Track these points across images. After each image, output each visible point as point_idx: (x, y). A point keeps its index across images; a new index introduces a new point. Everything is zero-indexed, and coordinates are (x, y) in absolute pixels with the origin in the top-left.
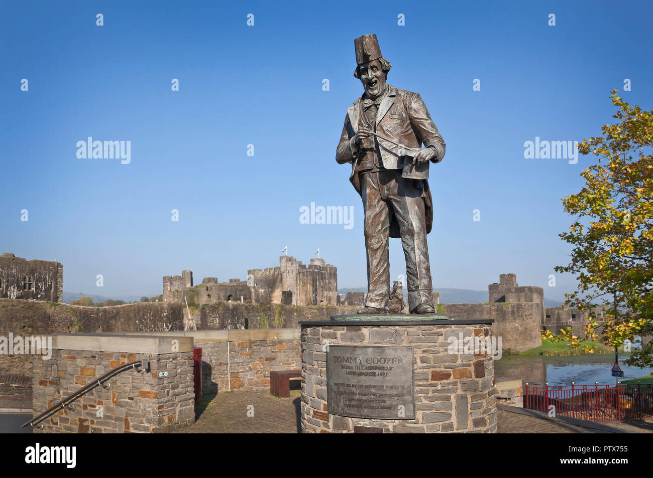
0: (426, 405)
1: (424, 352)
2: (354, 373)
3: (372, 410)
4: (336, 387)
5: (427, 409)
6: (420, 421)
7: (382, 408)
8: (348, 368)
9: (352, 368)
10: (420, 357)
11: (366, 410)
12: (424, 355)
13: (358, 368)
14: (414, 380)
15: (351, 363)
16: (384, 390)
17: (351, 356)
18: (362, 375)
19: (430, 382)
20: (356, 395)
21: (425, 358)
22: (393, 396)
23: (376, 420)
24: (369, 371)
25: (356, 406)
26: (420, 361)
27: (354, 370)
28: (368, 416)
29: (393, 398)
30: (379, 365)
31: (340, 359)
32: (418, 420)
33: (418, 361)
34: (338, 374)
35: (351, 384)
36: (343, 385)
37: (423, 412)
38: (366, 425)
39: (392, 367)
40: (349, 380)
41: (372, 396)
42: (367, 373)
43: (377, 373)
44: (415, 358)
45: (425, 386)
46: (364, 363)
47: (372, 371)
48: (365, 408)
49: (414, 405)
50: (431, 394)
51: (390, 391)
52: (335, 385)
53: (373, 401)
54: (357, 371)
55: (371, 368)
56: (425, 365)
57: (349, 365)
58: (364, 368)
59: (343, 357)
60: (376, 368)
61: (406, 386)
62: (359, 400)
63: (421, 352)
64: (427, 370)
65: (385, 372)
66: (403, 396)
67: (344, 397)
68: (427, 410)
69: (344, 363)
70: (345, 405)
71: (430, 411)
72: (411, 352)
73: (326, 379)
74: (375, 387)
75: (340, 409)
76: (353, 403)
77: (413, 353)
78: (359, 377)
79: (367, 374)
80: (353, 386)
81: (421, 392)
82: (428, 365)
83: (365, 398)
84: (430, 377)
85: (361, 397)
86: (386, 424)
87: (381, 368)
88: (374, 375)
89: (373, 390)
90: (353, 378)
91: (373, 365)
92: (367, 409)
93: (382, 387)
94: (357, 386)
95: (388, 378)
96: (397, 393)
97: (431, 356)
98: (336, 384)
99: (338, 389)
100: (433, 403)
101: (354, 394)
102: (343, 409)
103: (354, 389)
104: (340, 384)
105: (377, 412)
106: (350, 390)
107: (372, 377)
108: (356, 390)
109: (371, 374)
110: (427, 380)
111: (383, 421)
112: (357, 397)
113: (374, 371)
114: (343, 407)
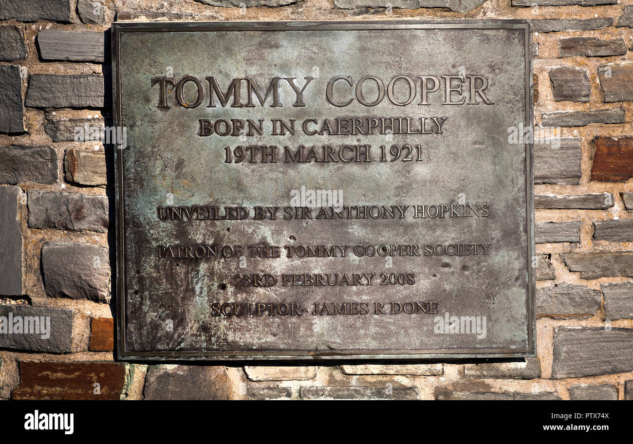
0: (568, 293)
1: (568, 47)
2: (268, 154)
3: (351, 319)
4: (169, 225)
5: (572, 310)
6: (546, 365)
7: (397, 308)
8: (234, 129)
9: (255, 128)
10: (552, 75)
11: (320, 324)
12: (568, 63)
13: (282, 127)
14: (530, 181)
15: (249, 104)
16: (408, 227)
17: (253, 71)
18: (307, 161)
19: (589, 188)
20: (277, 255)
21: (569, 77)
22: (445, 252)
23: (360, 369)
24: (336, 141)
25: (274, 309)
26: (551, 96)
27: (267, 140)
28: (332, 351)
29: (446, 259)
30: (384, 110)
31: (189, 92)
32: (537, 363)
33: (545, 90)
34: (180, 165)
35: (249, 206)
36: (210, 212)
37: (557, 324)
38: (316, 392)
39: (443, 120)
40: (239, 187)
41: (352, 257)
42: (327, 149)
43: (375, 151)
44: (534, 75)
45: (566, 205)
46: (314, 102)
47: (351, 141)
48: (319, 311)
49: (531, 292)
50: (586, 246)
51: (432, 228)
52: (164, 219)
53: (356, 280)
54: (283, 142)
55: (346, 126)
56: (570, 108)
57: (239, 113)
58: (317, 127)
59: (210, 79)
60: (370, 125)
61: (500, 206)
62: (287, 279)
63: (556, 51)
64: (576, 131)
65: (413, 140)
66: (484, 249)
67: (211, 273)
68: (570, 317)
69: (215, 110)
70: (217, 309)
71: (584, 323)
72: (519, 49)
73: (102, 194)
74: (364, 213)
75: (192, 327)
76: (260, 294)
77: (529, 55)
78: (291, 172)
79: (328, 156)
80: (260, 213)
81: (552, 233)
82: (580, 108)
83: (317, 266)
84: (586, 166)
85: (297, 262)
86: (406, 382)
87: (396, 125)
88: (362, 156)
89: (357, 231)
90: (261, 179)
91: (358, 111)
92: (326, 319)
93: (399, 211)
94: (280, 215)
95: (421, 170)
96: (465, 238)
97: (590, 67)
98: (167, 214)
99: (182, 233)
100: (594, 285)
101: (267, 251)
102: (205, 329)
103: (265, 232)
104: (195, 209)
105: (373, 330)
106: (243, 233)
107: (354, 169)
108: (277, 232)
109: (350, 154)
110: (574, 178)
111: (392, 369)
112: (280, 265)
113: (364, 140)
114: (206, 317)
